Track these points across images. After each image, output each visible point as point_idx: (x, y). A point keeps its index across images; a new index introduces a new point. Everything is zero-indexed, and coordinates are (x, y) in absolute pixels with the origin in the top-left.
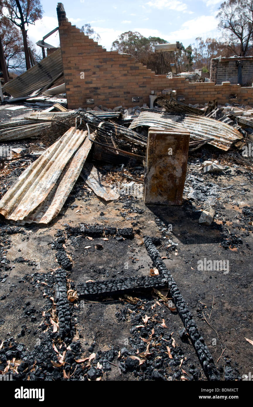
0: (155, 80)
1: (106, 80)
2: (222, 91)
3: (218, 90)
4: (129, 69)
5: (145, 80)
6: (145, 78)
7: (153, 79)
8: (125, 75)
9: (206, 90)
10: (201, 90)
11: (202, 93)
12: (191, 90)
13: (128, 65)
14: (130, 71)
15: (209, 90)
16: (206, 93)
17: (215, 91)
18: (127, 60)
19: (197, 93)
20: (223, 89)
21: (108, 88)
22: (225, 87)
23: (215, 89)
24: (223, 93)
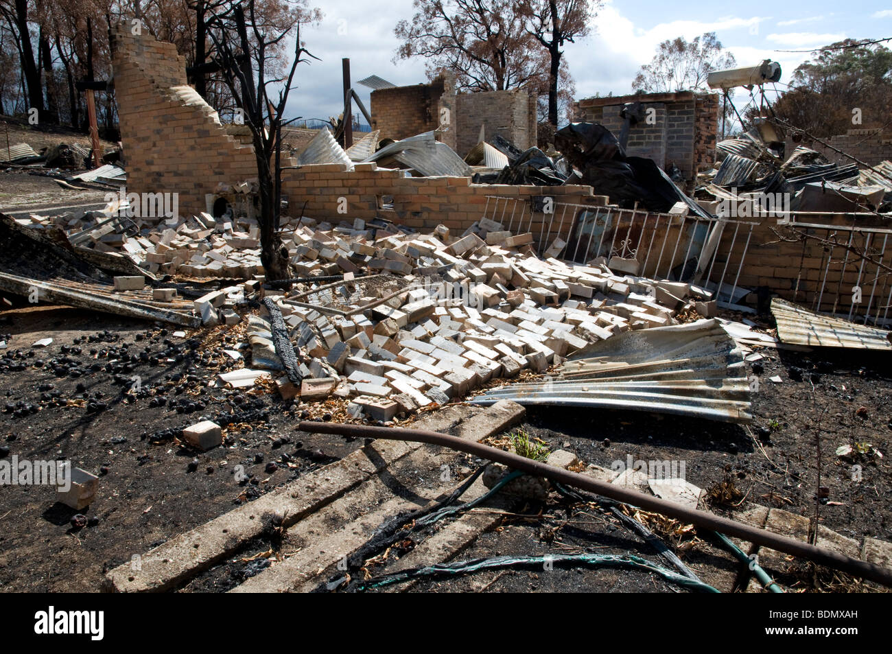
0: (236, 158)
1: (170, 158)
2: (357, 186)
3: (350, 183)
4: (196, 135)
5: (220, 159)
6: (220, 154)
7: (233, 156)
8: (192, 148)
9: (324, 183)
10: (317, 184)
11: (318, 191)
12: (296, 184)
13: (196, 127)
14: (198, 140)
15: (331, 183)
16: (325, 191)
17: (344, 186)
18: (193, 118)
19: (310, 190)
20: (360, 182)
21: (172, 174)
22: (361, 176)
23: (343, 180)
24: (361, 193)
